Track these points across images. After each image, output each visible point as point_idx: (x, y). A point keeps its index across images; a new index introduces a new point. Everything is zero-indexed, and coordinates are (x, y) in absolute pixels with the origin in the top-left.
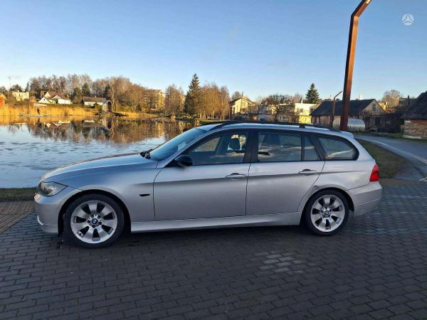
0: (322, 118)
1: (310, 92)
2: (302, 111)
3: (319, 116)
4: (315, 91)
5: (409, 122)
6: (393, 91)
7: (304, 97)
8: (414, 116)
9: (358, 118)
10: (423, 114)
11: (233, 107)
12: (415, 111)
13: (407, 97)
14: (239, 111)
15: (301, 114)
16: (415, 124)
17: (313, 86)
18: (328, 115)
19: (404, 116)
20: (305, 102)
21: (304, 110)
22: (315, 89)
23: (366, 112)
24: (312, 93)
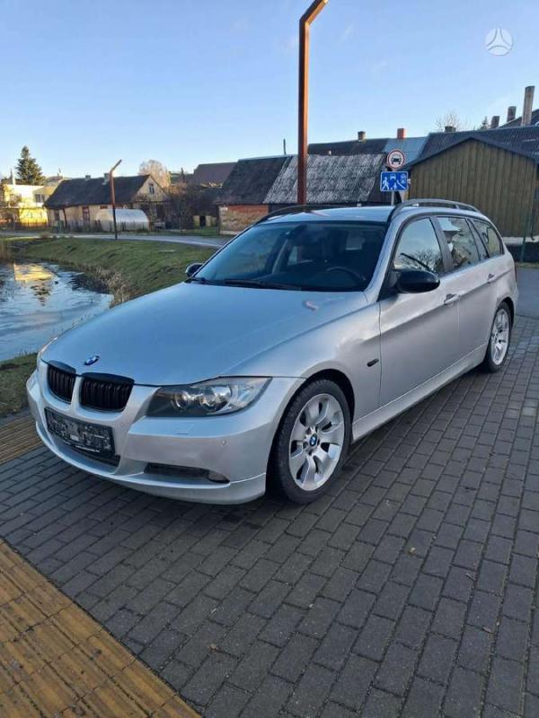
0: (68, 210)
1: (22, 162)
3: (63, 208)
4: (32, 162)
5: (226, 209)
6: (153, 162)
7: (16, 176)
8: (230, 199)
9: (132, 208)
10: (243, 196)
12: (230, 192)
13: (179, 171)
15: (21, 205)
16: (235, 213)
17: (25, 151)
18: (77, 206)
19: (218, 199)
20: (19, 182)
21: (23, 197)
22: (31, 156)
23: (142, 198)
24: (27, 164)
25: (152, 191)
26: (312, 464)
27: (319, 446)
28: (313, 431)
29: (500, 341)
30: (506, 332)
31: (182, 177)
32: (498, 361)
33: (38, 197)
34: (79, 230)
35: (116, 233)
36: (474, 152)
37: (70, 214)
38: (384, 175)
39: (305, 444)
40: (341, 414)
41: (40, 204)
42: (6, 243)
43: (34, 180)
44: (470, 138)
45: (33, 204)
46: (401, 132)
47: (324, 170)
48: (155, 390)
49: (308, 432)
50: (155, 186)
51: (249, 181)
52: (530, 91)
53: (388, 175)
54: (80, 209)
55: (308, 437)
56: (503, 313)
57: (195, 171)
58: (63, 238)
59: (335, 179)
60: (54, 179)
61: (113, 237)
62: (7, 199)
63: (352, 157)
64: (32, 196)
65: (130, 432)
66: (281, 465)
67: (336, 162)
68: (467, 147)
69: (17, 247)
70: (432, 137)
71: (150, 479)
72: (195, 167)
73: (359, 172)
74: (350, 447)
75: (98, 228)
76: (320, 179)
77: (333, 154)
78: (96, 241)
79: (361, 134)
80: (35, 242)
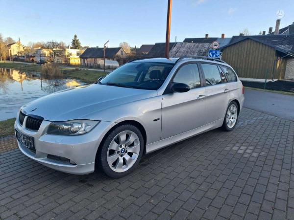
0: (89, 59)
1: (74, 41)
2: (71, 54)
3: (87, 58)
4: (77, 41)
6: (124, 43)
7: (71, 45)
9: (113, 60)
11: (10, 50)
13: (134, 47)
14: (16, 53)
15: (71, 56)
17: (75, 36)
18: (92, 58)
20: (72, 48)
21: (72, 54)
22: (77, 39)
23: (117, 56)
24: (75, 41)
25: (122, 54)
26: (121, 161)
27: (127, 153)
28: (123, 146)
29: (233, 118)
30: (236, 114)
31: (136, 49)
32: (230, 127)
33: (78, 54)
34: (91, 67)
35: (104, 69)
36: (249, 44)
37: (89, 61)
38: (210, 51)
39: (118, 152)
40: (138, 140)
41: (78, 57)
42: (61, 70)
43: (78, 48)
44: (248, 38)
45: (76, 57)
46: (223, 35)
47: (189, 49)
48: (50, 123)
49: (121, 146)
50: (123, 52)
51: (159, 51)
52: (278, 21)
53: (212, 51)
54: (93, 59)
55: (120, 149)
56: (234, 106)
57: (141, 47)
58: (84, 70)
59: (194, 52)
60: (85, 47)
61: (103, 70)
62: (66, 54)
63: (201, 44)
64: (76, 54)
65: (39, 140)
66: (102, 160)
67: (194, 45)
68: (247, 41)
69: (65, 72)
70: (234, 37)
71: (49, 161)
72: (141, 46)
73: (204, 50)
74: (144, 155)
75: (99, 67)
76: (187, 52)
77: (194, 42)
78: (96, 72)
79: (207, 35)
80: (73, 71)
